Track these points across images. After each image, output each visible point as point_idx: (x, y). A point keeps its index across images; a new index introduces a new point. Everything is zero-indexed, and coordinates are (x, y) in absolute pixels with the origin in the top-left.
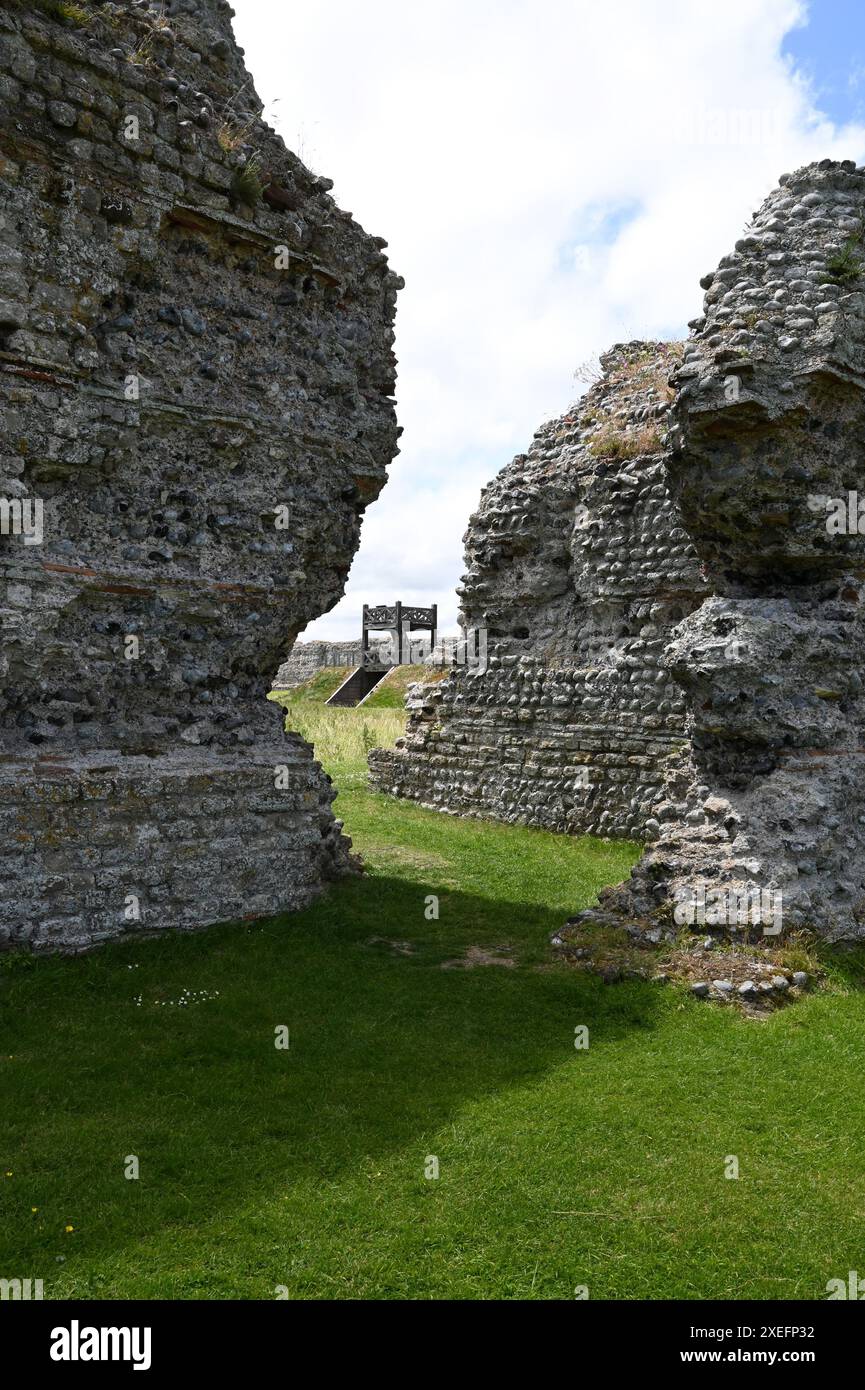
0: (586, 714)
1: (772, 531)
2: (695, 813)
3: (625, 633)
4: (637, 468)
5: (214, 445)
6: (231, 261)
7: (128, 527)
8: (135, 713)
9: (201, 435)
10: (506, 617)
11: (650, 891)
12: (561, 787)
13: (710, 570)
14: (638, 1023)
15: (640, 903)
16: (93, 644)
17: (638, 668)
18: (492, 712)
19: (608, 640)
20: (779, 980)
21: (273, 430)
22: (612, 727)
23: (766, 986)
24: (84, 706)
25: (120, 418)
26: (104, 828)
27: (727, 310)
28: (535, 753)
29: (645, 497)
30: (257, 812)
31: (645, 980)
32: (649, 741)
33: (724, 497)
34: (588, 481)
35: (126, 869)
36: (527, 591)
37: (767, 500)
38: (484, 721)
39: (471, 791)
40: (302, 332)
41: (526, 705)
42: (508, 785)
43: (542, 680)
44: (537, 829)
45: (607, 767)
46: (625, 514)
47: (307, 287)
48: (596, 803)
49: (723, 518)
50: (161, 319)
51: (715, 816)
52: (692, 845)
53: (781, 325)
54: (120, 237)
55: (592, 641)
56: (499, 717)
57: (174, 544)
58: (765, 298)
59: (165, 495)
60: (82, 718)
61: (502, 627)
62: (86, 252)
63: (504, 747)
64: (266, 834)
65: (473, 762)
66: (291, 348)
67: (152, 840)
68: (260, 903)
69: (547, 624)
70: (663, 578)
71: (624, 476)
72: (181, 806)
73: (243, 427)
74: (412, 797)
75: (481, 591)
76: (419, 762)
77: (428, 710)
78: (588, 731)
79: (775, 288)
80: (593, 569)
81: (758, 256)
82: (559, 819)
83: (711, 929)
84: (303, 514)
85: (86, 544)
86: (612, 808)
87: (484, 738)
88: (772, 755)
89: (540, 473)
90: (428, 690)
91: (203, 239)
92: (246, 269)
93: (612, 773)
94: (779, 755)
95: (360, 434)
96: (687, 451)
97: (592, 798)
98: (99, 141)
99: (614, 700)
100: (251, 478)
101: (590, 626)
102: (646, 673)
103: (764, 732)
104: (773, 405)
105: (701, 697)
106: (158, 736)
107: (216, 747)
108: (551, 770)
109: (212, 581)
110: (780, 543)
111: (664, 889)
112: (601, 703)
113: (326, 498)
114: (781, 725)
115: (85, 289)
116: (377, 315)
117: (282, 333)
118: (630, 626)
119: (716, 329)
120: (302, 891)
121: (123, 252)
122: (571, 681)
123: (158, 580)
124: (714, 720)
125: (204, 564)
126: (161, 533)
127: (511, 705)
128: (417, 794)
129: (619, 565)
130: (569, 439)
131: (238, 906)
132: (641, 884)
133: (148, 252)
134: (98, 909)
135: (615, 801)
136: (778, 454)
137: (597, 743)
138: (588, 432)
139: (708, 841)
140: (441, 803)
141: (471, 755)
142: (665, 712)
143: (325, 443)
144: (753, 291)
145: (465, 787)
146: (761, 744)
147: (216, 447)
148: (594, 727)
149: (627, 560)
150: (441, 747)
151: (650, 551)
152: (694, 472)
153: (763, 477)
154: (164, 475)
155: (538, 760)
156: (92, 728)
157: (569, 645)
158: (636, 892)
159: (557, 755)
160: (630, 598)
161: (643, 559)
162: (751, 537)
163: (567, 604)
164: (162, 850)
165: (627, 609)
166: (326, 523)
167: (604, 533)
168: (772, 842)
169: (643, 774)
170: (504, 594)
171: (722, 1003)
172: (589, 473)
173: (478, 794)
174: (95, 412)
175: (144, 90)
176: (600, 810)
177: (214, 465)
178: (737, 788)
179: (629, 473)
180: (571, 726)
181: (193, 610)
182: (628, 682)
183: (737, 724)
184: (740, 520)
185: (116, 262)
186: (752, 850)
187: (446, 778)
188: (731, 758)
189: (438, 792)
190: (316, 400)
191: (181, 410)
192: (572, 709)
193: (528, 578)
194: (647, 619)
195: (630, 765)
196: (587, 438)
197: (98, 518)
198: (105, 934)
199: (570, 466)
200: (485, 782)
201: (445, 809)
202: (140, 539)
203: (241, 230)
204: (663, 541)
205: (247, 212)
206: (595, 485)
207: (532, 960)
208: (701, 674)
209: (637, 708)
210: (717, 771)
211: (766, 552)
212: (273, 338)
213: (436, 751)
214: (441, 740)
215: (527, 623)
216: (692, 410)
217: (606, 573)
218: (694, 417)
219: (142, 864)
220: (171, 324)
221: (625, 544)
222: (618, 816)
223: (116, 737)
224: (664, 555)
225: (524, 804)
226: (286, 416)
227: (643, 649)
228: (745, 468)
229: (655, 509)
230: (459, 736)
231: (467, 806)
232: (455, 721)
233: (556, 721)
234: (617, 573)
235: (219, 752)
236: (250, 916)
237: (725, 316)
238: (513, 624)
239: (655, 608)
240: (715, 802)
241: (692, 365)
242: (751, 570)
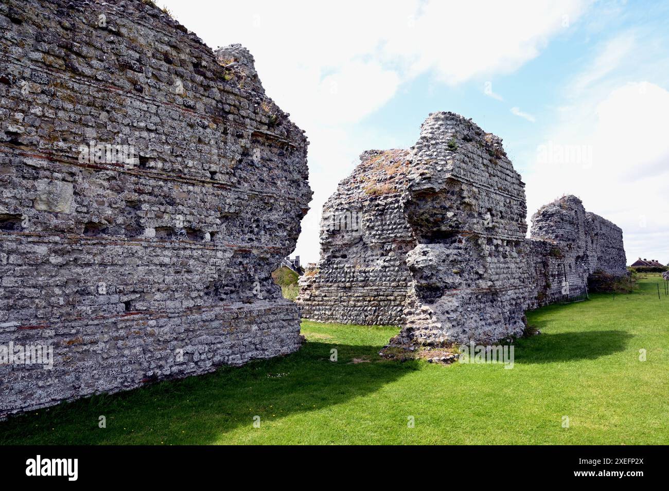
0: (371, 284)
1: (437, 223)
2: (418, 312)
3: (382, 255)
4: (384, 199)
5: (265, 203)
6: (267, 144)
7: (242, 231)
8: (244, 290)
9: (261, 200)
10: (339, 251)
11: (408, 336)
12: (363, 310)
13: (416, 234)
14: (415, 369)
15: (405, 340)
16: (235, 268)
17: (389, 267)
18: (336, 285)
19: (377, 257)
20: (451, 356)
21: (280, 196)
22: (380, 287)
23: (448, 358)
24: (233, 288)
25: (243, 198)
26: (244, 326)
27: (421, 158)
28: (353, 298)
29: (387, 209)
30: (283, 320)
31: (413, 360)
32: (393, 292)
33: (423, 214)
34: (367, 203)
35: (250, 339)
36: (346, 242)
37: (435, 214)
38: (333, 288)
39: (329, 314)
40: (286, 164)
41: (348, 282)
42: (343, 310)
43: (354, 273)
44: (356, 325)
45: (379, 301)
46: (381, 215)
47: (287, 150)
48: (376, 314)
49: (422, 219)
50: (249, 164)
51: (424, 312)
52: (419, 321)
53: (437, 163)
54: (241, 142)
55: (371, 258)
56: (338, 287)
57: (255, 235)
58: (432, 155)
59: (252, 220)
60: (232, 292)
61: (337, 254)
62: (233, 148)
63: (341, 297)
64: (285, 327)
65: (329, 303)
66: (283, 170)
67: (256, 330)
68: (285, 350)
69: (354, 253)
70: (395, 236)
71: (380, 202)
72: (263, 319)
73: (273, 197)
74: (306, 318)
75: (329, 242)
76: (308, 305)
77: (309, 286)
78: (372, 289)
79: (434, 152)
80: (370, 234)
81: (427, 141)
82: (363, 321)
83: (430, 344)
84: (288, 223)
85: (232, 237)
86: (382, 315)
87: (333, 294)
88: (441, 292)
89: (348, 201)
90: (309, 279)
91: (260, 139)
92: (270, 146)
93: (381, 303)
94: (443, 291)
95: (302, 195)
96: (411, 201)
97: (375, 312)
98: (235, 114)
99: (381, 278)
100: (274, 212)
101: (369, 253)
102: (392, 268)
103: (439, 285)
104: (437, 188)
105: (419, 275)
106: (251, 297)
107: (267, 300)
108: (359, 304)
109: (266, 246)
110: (439, 226)
111: (413, 335)
112: (376, 279)
113: (294, 217)
114: (444, 282)
115: (233, 159)
116: (303, 155)
117: (280, 165)
118: (384, 253)
119: (418, 164)
120: (296, 345)
121: (242, 147)
122: (365, 272)
123: (252, 247)
124: (423, 282)
125: (263, 241)
126: (252, 232)
127: (343, 282)
128: (308, 317)
129: (380, 232)
130: (356, 187)
131: (280, 351)
132: (405, 334)
133: (248, 146)
134: (243, 352)
135: (383, 313)
136: (438, 201)
137: (376, 293)
138: (362, 185)
139: (424, 319)
140: (318, 319)
141: (328, 301)
142: (399, 281)
143: (294, 199)
144: (428, 153)
145: (327, 312)
146: (438, 289)
147: (266, 203)
148: (374, 288)
149: (383, 230)
150: (316, 299)
151: (390, 227)
152: (413, 207)
153: (434, 208)
154: (252, 213)
155: (354, 300)
156: (234, 296)
157: (362, 260)
158: (403, 337)
159: (361, 298)
160: (384, 243)
161: (387, 230)
162: (430, 225)
163: (360, 246)
164: (259, 333)
165: (383, 247)
166: (295, 224)
167: (374, 221)
168: (444, 317)
169: (393, 303)
170: (337, 243)
171: (437, 363)
172: (367, 200)
173: (332, 314)
174: (236, 196)
175: (246, 98)
176: (378, 316)
177: (264, 209)
178: (431, 302)
179: (381, 201)
180: (366, 288)
181: (262, 256)
182: (385, 271)
183: (431, 282)
184: (427, 220)
185: (241, 151)
186: (438, 320)
187: (319, 310)
188: (428, 293)
189: (316, 315)
190: (290, 185)
191: (257, 193)
192: (366, 282)
193: (346, 237)
194: (391, 250)
195: (388, 300)
196: (363, 188)
197: (235, 228)
198: (246, 360)
199: (359, 198)
200: (334, 310)
201: (319, 321)
202: (246, 234)
203: (271, 135)
204: (395, 224)
205: (273, 130)
206: (369, 205)
207: (375, 360)
208: (419, 268)
209: (389, 280)
210: (424, 297)
211: (435, 229)
212: (278, 166)
213: (314, 300)
214: (316, 296)
215: (346, 253)
216: (413, 189)
217: (375, 235)
218: (414, 191)
219: (254, 338)
220: (251, 166)
221: (382, 225)
222: (384, 318)
223: (240, 298)
224: (395, 229)
225: (350, 316)
226: (283, 191)
227: (390, 260)
228: (429, 205)
229: (391, 213)
230: (323, 294)
231: (328, 319)
232: (321, 289)
233: (360, 286)
234: (379, 235)
235: (269, 302)
236: (283, 354)
237: (420, 160)
238: (341, 253)
239: (393, 246)
240: (425, 307)
241: (412, 175)
242: (429, 234)
